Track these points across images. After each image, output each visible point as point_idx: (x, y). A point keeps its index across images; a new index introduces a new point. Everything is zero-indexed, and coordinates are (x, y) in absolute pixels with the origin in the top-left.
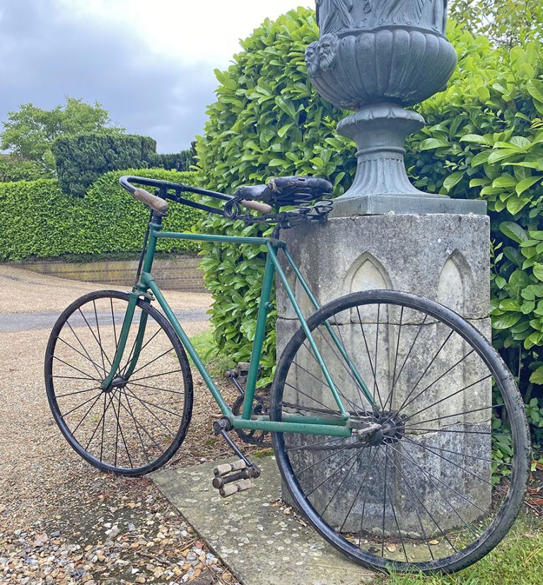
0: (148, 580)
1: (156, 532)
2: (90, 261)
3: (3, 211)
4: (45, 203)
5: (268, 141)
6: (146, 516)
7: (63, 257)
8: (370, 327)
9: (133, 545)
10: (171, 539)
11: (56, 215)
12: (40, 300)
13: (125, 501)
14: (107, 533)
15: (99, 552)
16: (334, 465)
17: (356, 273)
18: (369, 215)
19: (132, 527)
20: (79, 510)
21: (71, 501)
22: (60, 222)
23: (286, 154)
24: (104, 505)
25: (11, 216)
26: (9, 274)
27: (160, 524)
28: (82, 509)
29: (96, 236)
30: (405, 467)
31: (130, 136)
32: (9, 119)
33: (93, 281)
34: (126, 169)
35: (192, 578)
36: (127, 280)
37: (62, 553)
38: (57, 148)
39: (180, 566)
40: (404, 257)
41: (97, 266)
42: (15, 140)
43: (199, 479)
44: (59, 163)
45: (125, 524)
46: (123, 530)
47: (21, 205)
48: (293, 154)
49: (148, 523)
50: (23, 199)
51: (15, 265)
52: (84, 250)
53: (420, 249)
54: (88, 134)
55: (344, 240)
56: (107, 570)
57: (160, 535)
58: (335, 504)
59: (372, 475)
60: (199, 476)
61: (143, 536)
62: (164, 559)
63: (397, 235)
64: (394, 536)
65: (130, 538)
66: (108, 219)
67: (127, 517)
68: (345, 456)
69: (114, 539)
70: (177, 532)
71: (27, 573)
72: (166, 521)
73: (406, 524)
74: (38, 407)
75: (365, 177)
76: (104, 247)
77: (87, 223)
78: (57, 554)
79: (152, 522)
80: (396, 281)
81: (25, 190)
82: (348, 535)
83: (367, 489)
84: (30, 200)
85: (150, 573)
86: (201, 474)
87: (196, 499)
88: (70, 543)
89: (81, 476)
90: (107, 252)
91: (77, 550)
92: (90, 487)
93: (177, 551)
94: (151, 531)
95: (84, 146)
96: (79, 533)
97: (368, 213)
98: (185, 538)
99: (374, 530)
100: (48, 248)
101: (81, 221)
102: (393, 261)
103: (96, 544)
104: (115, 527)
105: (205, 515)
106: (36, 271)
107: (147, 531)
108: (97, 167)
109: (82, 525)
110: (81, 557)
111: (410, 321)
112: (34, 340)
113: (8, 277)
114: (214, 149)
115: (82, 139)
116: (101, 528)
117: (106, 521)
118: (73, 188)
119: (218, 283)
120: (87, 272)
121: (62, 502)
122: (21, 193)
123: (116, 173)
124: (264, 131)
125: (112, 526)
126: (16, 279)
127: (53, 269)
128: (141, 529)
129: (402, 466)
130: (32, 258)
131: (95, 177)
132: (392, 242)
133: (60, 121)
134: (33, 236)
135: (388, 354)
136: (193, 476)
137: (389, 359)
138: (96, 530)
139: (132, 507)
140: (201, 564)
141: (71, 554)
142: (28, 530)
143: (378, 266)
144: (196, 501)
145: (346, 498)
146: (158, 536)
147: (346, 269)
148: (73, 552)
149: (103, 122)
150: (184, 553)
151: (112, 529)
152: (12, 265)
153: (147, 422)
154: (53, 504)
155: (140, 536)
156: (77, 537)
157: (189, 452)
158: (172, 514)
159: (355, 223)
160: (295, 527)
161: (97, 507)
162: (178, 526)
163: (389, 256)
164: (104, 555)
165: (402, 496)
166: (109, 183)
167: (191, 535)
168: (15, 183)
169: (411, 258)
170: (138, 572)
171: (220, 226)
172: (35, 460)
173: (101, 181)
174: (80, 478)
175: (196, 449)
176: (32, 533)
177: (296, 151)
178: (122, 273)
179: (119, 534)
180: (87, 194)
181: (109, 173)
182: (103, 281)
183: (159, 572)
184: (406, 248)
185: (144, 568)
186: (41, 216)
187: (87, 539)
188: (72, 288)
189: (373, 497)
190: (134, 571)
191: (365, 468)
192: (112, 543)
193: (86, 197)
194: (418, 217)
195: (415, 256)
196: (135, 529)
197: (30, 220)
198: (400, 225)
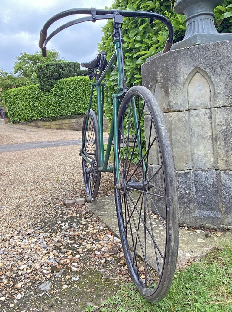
0: (84, 250)
1: (87, 227)
2: (54, 120)
3: (17, 100)
4: (34, 95)
5: (134, 35)
6: (82, 220)
7: (43, 119)
8: (200, 111)
9: (75, 234)
10: (95, 231)
11: (39, 101)
12: (34, 138)
13: (71, 213)
14: (62, 228)
15: (58, 236)
16: (181, 190)
17: (190, 80)
18: (198, 45)
19: (75, 225)
20: (49, 218)
21: (45, 214)
22: (41, 103)
23: (144, 40)
24: (61, 215)
25: (20, 102)
26: (21, 128)
27: (89, 223)
28: (51, 217)
29: (57, 109)
30: (224, 189)
31: (69, 62)
32: (17, 60)
33: (56, 129)
34: (68, 78)
35: (107, 249)
36: (71, 128)
37: (40, 237)
38: (37, 70)
39: (100, 243)
40: (220, 67)
41: (58, 122)
42: (20, 69)
43: (108, 203)
44: (39, 77)
45: (72, 223)
46: (71, 226)
47: (24, 97)
48: (147, 39)
49: (83, 223)
50: (24, 94)
51: (23, 124)
52: (52, 115)
53: (230, 61)
54: (50, 63)
55: (183, 62)
56: (63, 245)
57: (89, 229)
58: (183, 211)
59: (204, 195)
60: (107, 202)
61: (80, 229)
62: (91, 240)
63: (215, 54)
64: (219, 228)
65: (74, 230)
66: (61, 100)
67: (72, 221)
68: (188, 184)
69: (66, 231)
70: (98, 227)
71: (23, 246)
72: (92, 222)
73: (226, 222)
74: (32, 176)
75: (192, 31)
76: (60, 114)
77: (52, 103)
78: (38, 238)
79: (85, 223)
80: (216, 81)
81: (25, 91)
82: (192, 228)
83: (201, 203)
84: (27, 95)
85: (84, 247)
86: (108, 201)
87: (107, 212)
88: (44, 233)
89: (50, 203)
90: (62, 116)
91: (48, 236)
92: (55, 208)
93: (98, 236)
94: (85, 227)
95: (48, 68)
96: (49, 228)
97: (197, 44)
98: (102, 230)
99: (207, 225)
100: (37, 115)
101: (50, 102)
102: (213, 70)
103: (57, 233)
104: (67, 225)
105: (112, 219)
106: (32, 126)
107: (83, 227)
108: (55, 78)
109: (51, 224)
110: (49, 239)
111: (225, 104)
112: (31, 153)
113: (20, 129)
114: (106, 48)
115: (48, 65)
116: (60, 226)
117: (62, 223)
118: (46, 88)
119: (112, 115)
120: (54, 125)
121: (41, 215)
122: (23, 92)
123: (64, 79)
124: (131, 32)
125: (65, 224)
126: (24, 130)
127: (39, 125)
128: (80, 226)
129: (222, 188)
130: (30, 120)
131: (54, 82)
132: (213, 59)
133: (38, 58)
134: (30, 111)
135: (212, 126)
136: (105, 202)
137: (212, 129)
138: (57, 227)
139: (75, 216)
140: (111, 242)
141: (44, 238)
142: (24, 227)
143: (205, 75)
144: (107, 213)
145: (189, 207)
146: (88, 229)
147: (185, 78)
148: (45, 237)
149: (56, 58)
150: (102, 237)
151: (65, 226)
152: (22, 124)
153: (81, 180)
154: (37, 216)
155: (79, 229)
156: (48, 230)
157: (102, 192)
158: (95, 219)
159: (190, 51)
160: (161, 224)
161: (58, 217)
162: (98, 224)
163: (211, 67)
164: (61, 238)
165: (223, 206)
166: (61, 84)
167: (105, 228)
168: (21, 88)
169: (225, 66)
170: (78, 246)
171: (111, 86)
172: (29, 197)
173: (57, 84)
174: (50, 204)
175: (105, 190)
176: (26, 228)
177: (149, 38)
178: (69, 125)
179: (69, 228)
180: (51, 90)
181: (60, 80)
182: (60, 129)
183: (89, 246)
184: (222, 61)
185: (82, 244)
186: (33, 101)
187: (53, 231)
188: (48, 132)
189: (205, 207)
190: (76, 246)
191: (199, 191)
192: (65, 232)
193: (51, 91)
194: (228, 41)
195: (227, 65)
196: (76, 226)
197: (28, 104)
198: (217, 48)
